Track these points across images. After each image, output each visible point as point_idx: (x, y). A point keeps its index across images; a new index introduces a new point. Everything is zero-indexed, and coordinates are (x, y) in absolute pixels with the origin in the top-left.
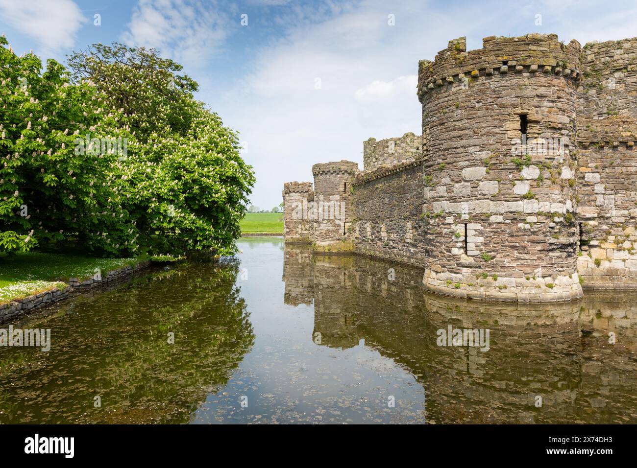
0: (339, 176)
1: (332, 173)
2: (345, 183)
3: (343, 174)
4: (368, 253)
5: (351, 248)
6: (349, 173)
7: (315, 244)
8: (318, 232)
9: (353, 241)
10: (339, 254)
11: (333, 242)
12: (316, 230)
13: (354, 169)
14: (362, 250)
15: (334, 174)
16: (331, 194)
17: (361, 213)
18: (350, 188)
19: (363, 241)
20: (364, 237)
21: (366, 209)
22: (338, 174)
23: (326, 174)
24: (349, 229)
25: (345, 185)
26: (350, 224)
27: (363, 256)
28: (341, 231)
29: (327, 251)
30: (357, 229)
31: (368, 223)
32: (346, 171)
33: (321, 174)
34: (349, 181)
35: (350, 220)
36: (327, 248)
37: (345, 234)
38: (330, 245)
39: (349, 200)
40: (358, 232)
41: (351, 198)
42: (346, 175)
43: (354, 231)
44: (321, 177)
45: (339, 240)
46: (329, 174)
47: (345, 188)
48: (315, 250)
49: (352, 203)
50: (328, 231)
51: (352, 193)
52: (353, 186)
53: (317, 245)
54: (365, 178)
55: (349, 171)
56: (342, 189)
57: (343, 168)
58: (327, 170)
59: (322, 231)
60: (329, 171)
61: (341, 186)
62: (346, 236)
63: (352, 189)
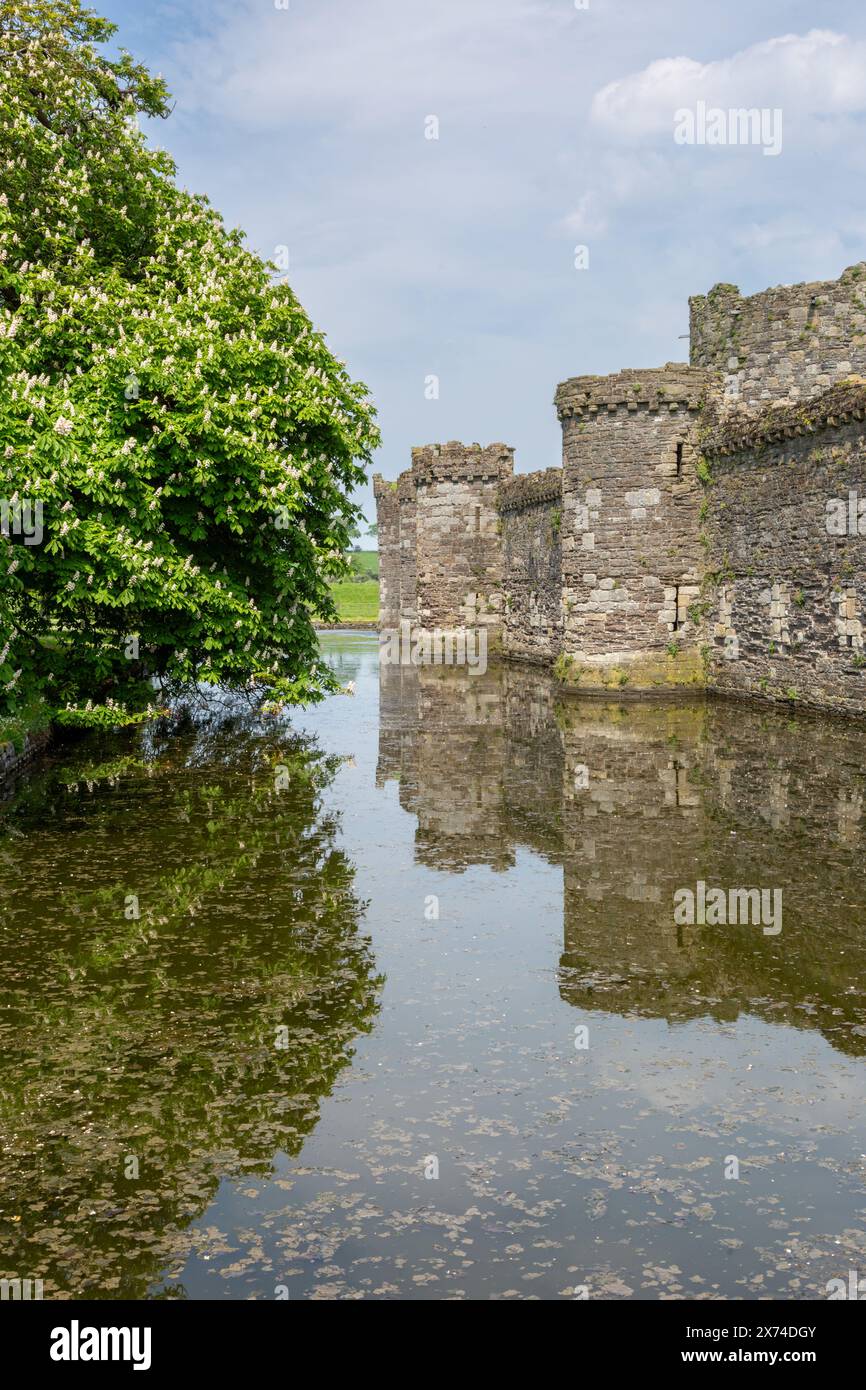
0: (658, 420)
1: (633, 412)
2: (680, 446)
3: (673, 412)
4: (775, 694)
5: (700, 676)
6: (692, 411)
7: (568, 663)
8: (580, 621)
9: (705, 651)
10: (658, 697)
11: (636, 655)
12: (573, 613)
13: (714, 395)
14: (748, 682)
15: (641, 415)
16: (630, 487)
17: (742, 553)
18: (694, 464)
19: (753, 649)
20: (756, 635)
21: (767, 538)
22: (654, 412)
23: (612, 413)
24: (690, 609)
25: (679, 452)
26: (695, 590)
27: (755, 704)
28: (666, 616)
29: (614, 686)
30: (726, 608)
31: (777, 589)
32: (683, 403)
33: (594, 414)
34: (694, 436)
35: (696, 577)
36: (616, 676)
37: (676, 625)
38: (624, 666)
39: (694, 507)
40: (728, 621)
41: (700, 498)
42: (682, 416)
43: (714, 616)
44: (591, 426)
45: (657, 646)
46: (623, 413)
47: (679, 463)
48: (570, 683)
49: (704, 517)
50: (619, 615)
51: (704, 483)
52: (709, 454)
53: (576, 666)
54: (764, 425)
55: (693, 404)
56: (667, 467)
57: (673, 391)
58: (616, 399)
59: (596, 617)
60: (623, 404)
61: (664, 456)
62: (681, 632)
63: (703, 468)
